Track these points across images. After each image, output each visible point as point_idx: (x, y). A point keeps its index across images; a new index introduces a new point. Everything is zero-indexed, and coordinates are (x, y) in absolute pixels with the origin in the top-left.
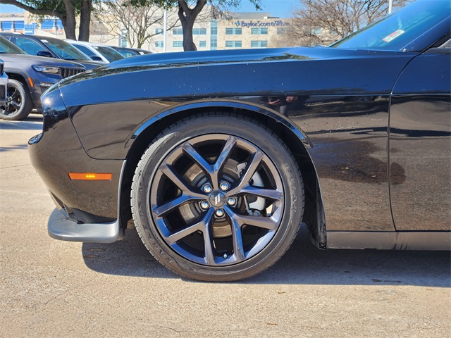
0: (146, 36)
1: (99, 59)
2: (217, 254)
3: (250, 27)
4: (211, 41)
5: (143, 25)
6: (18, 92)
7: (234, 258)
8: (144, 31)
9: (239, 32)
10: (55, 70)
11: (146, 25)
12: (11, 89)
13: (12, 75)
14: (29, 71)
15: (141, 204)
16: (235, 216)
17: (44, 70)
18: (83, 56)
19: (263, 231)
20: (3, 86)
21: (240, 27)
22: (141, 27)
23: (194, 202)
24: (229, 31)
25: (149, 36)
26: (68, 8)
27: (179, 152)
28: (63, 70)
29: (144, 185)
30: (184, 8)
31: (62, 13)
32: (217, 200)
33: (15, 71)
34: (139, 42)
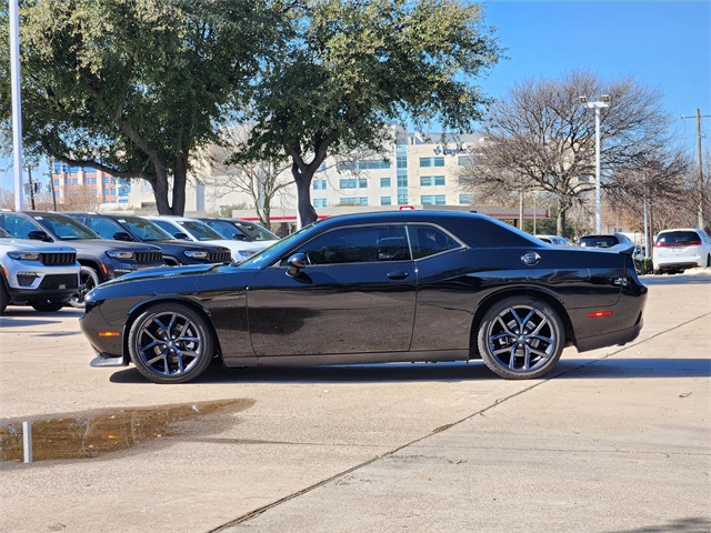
0: (275, 186)
1: (183, 236)
2: (171, 370)
3: (457, 155)
4: (399, 177)
5: (272, 172)
6: (92, 279)
7: (179, 371)
8: (273, 179)
9: (440, 163)
10: (129, 255)
11: (275, 173)
12: (84, 276)
13: (84, 262)
14: (103, 258)
15: (133, 346)
16: (178, 351)
17: (119, 255)
18: (164, 235)
19: (193, 358)
20: (76, 275)
21: (441, 155)
22: (268, 174)
23: (160, 345)
24: (424, 163)
25: (280, 186)
26: (158, 168)
27: (151, 321)
28: (137, 254)
29: (134, 337)
30: (299, 163)
31: (151, 176)
32: (170, 343)
33: (89, 258)
34: (266, 194)
